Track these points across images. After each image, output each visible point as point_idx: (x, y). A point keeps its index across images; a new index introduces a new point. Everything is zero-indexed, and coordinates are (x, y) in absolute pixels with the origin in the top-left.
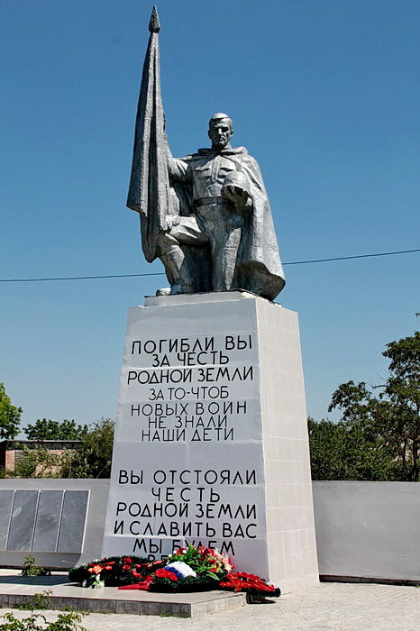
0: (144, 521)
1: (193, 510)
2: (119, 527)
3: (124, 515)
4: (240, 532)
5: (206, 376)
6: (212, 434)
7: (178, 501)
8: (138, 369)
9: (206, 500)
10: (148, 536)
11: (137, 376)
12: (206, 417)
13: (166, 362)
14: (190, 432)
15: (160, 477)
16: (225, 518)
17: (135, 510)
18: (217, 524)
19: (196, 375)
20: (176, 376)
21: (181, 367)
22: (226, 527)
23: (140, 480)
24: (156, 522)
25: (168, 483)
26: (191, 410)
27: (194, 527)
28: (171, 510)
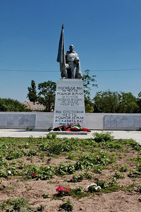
0: (62, 120)
1: (71, 118)
2: (56, 121)
3: (57, 119)
4: (80, 121)
5: (73, 94)
6: (75, 104)
7: (68, 116)
8: (59, 92)
9: (74, 116)
10: (62, 122)
11: (59, 93)
12: (73, 101)
13: (65, 91)
14: (70, 104)
15: (64, 112)
16: (78, 119)
17: (59, 118)
18: (76, 120)
19: (71, 94)
20: (67, 94)
21: (68, 92)
22: (78, 121)
23: (60, 112)
24: (64, 120)
25: (66, 113)
26: (71, 100)
27: (72, 121)
28: (67, 118)
